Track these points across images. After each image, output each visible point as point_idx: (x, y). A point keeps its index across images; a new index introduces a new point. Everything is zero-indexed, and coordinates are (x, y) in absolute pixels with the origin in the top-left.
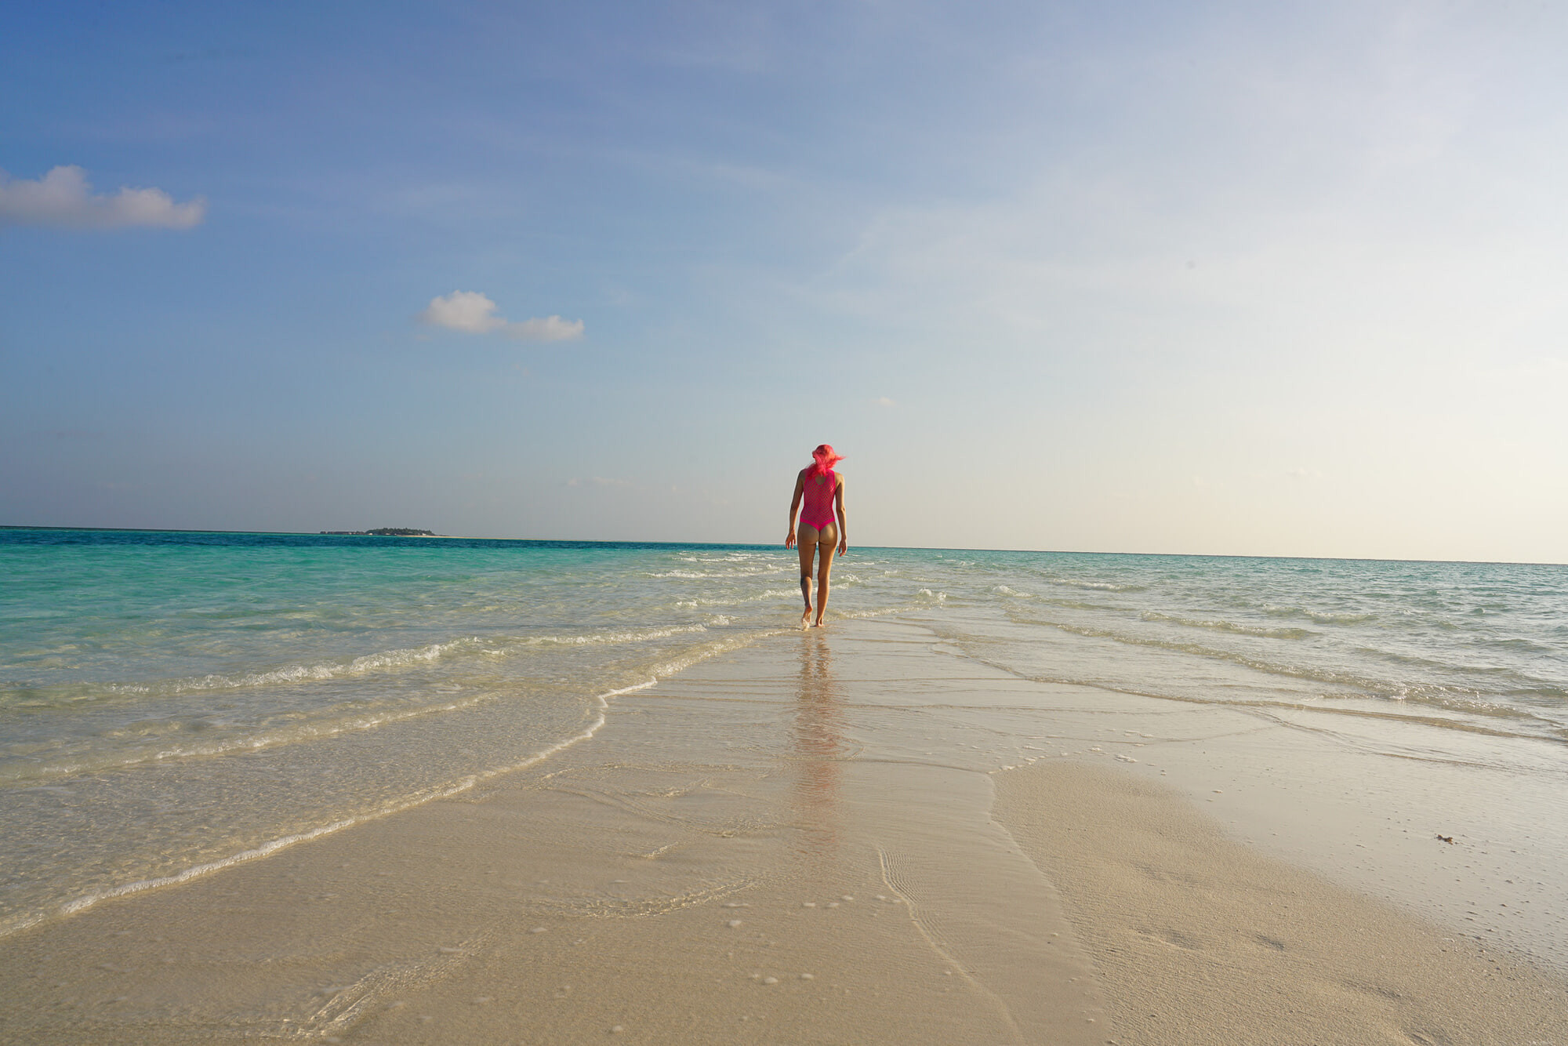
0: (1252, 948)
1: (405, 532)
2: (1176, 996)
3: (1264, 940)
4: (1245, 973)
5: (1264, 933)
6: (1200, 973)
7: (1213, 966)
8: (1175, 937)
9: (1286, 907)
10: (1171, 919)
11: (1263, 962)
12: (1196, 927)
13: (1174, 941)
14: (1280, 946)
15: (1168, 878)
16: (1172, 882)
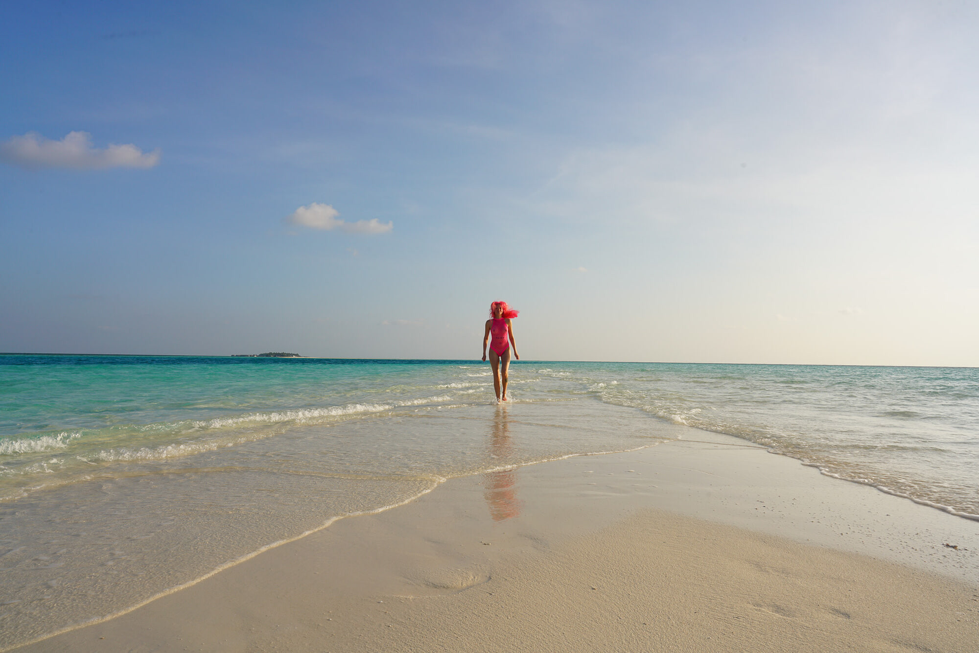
0: (830, 617)
1: (282, 355)
2: (781, 647)
3: (837, 611)
4: (825, 633)
5: (837, 607)
6: (795, 633)
7: (804, 628)
8: (778, 609)
9: (850, 590)
10: (774, 598)
11: (837, 626)
12: (791, 603)
13: (777, 612)
14: (848, 616)
15: (770, 571)
16: (774, 573)
